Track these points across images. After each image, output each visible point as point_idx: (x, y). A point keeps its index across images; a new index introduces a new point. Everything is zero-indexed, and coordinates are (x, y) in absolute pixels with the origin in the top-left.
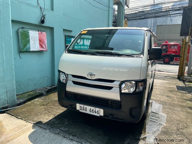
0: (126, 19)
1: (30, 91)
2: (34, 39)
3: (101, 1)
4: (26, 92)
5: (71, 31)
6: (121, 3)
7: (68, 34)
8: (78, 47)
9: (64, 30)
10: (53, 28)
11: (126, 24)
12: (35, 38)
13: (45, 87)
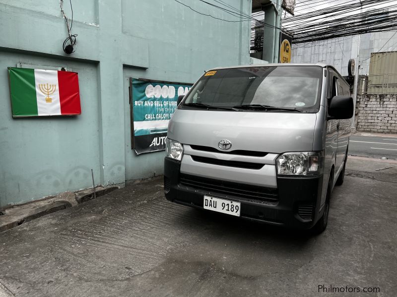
0: (286, 41)
1: (44, 197)
2: (48, 90)
3: (219, 1)
4: (33, 199)
5: (144, 69)
6: (273, 5)
7: (137, 75)
8: (163, 103)
9: (126, 67)
10: (99, 62)
11: (287, 51)
12: (49, 87)
13: (81, 189)
